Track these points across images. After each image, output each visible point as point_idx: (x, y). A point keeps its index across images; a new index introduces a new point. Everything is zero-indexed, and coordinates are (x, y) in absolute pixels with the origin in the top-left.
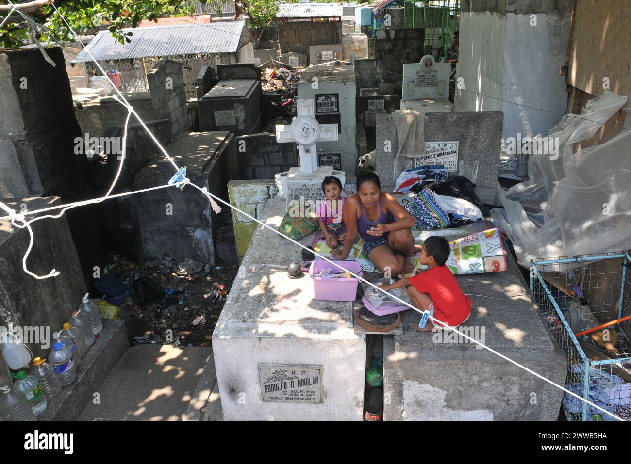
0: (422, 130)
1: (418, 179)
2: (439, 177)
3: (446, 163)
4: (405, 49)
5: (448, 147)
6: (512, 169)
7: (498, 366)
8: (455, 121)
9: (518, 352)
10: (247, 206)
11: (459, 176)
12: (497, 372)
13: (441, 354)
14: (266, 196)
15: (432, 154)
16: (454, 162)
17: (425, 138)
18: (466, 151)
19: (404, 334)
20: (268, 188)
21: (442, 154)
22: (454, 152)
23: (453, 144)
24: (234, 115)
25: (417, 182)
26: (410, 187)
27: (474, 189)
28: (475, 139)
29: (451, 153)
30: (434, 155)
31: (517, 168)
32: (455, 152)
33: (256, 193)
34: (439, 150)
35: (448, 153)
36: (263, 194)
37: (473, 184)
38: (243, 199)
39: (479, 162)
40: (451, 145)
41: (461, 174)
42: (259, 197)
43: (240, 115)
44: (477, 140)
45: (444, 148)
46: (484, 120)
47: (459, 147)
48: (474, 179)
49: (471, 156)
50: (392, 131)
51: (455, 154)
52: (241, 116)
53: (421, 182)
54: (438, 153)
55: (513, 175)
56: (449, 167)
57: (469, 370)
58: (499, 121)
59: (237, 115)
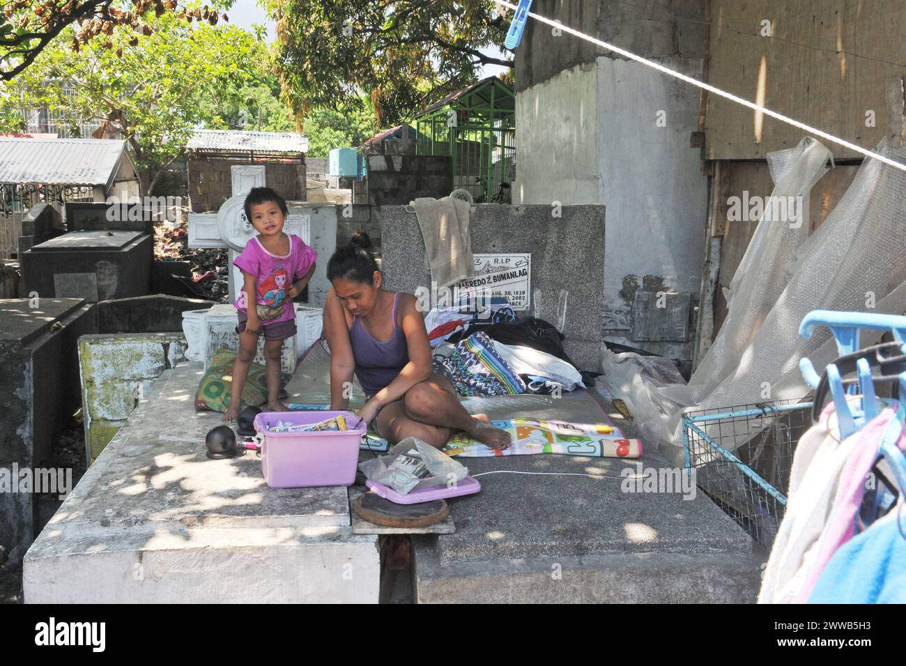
0: (466, 230)
1: (461, 323)
2: (498, 318)
3: (509, 293)
4: (420, 190)
5: (512, 264)
6: (624, 327)
7: (650, 581)
8: (523, 216)
9: (685, 553)
10: (119, 386)
11: (533, 318)
12: (649, 594)
13: (536, 563)
14: (161, 364)
15: (485, 276)
16: (524, 292)
17: (471, 246)
18: (545, 273)
19: (456, 532)
20: (166, 347)
21: (503, 277)
22: (523, 273)
23: (521, 259)
24: (95, 283)
25: (458, 328)
26: (447, 337)
27: (562, 343)
28: (559, 251)
29: (518, 274)
30: (489, 278)
31: (631, 326)
32: (526, 274)
33: (139, 357)
34: (498, 269)
35: (513, 275)
36: (153, 359)
37: (559, 333)
38: (110, 371)
39: (567, 294)
40: (519, 261)
41: (537, 316)
42: (145, 366)
43: (107, 282)
44: (563, 252)
45: (506, 265)
46: (572, 216)
47: (531, 265)
48: (561, 323)
49: (553, 282)
50: (412, 233)
51: (525, 277)
52: (110, 285)
53: (466, 327)
54: (496, 274)
55: (624, 339)
56: (515, 301)
57: (594, 594)
58: (598, 218)
59: (102, 283)
